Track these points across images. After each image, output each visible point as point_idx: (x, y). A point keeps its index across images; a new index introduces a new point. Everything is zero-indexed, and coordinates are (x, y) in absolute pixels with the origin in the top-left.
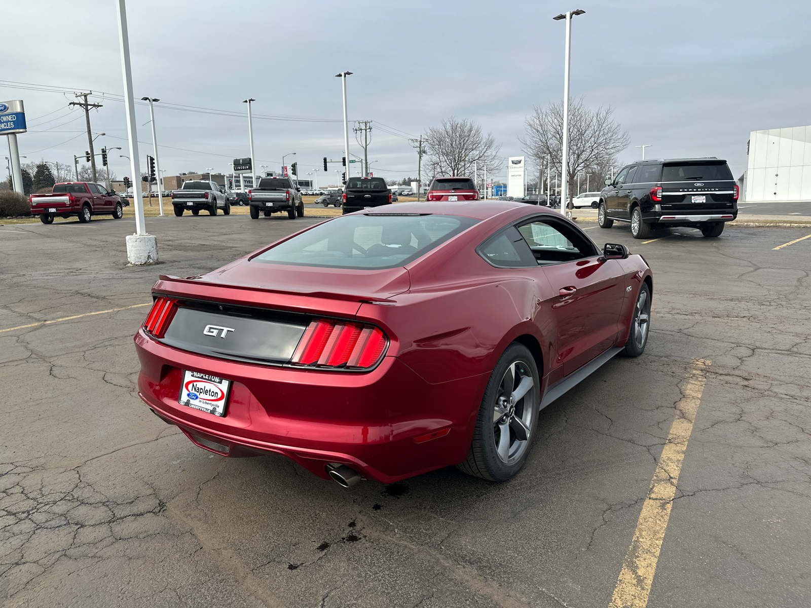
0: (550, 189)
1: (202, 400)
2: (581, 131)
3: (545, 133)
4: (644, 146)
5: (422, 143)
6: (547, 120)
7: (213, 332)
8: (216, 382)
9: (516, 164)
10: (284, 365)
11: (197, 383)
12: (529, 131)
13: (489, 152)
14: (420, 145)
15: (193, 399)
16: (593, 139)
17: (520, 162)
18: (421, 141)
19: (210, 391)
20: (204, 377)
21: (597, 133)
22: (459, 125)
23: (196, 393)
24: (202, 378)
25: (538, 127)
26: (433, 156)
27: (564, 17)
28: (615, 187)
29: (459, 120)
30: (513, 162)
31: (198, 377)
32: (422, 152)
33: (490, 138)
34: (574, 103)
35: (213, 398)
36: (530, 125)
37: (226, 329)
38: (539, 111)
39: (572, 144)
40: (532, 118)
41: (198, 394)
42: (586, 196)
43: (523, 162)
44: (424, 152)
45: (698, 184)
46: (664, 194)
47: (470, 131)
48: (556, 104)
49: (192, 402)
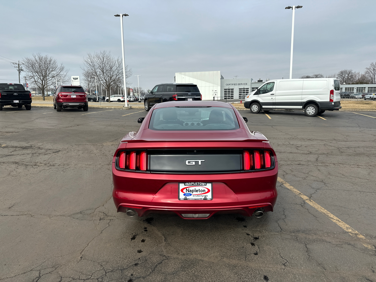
0: (91, 92)
1: (195, 195)
2: (111, 66)
3: (94, 66)
4: (138, 76)
5: (20, 65)
6: (94, 60)
7: (193, 163)
8: (203, 185)
9: (75, 79)
10: (241, 172)
11: (189, 188)
12: (85, 64)
13: (62, 73)
14: (19, 66)
15: (188, 196)
16: (117, 71)
17: (77, 79)
18: (19, 64)
19: (199, 190)
20: (194, 184)
21: (118, 68)
22: (43, 58)
23: (189, 193)
24: (193, 185)
25: (90, 63)
26: (29, 73)
27: (119, 16)
28: (152, 94)
29: (43, 55)
30: (74, 79)
31: (190, 185)
32: (20, 70)
33: (62, 66)
34: (106, 53)
35: (203, 193)
36: (86, 62)
37: (200, 161)
38: (90, 56)
39: (107, 72)
40: (86, 58)
41: (191, 193)
42: (115, 96)
43: (79, 79)
44: (22, 70)
45: (189, 94)
46: (178, 97)
47: (50, 61)
48: (98, 53)
49: (188, 197)
